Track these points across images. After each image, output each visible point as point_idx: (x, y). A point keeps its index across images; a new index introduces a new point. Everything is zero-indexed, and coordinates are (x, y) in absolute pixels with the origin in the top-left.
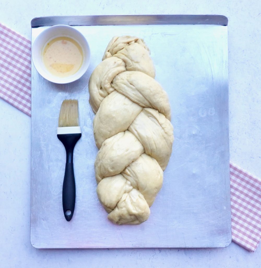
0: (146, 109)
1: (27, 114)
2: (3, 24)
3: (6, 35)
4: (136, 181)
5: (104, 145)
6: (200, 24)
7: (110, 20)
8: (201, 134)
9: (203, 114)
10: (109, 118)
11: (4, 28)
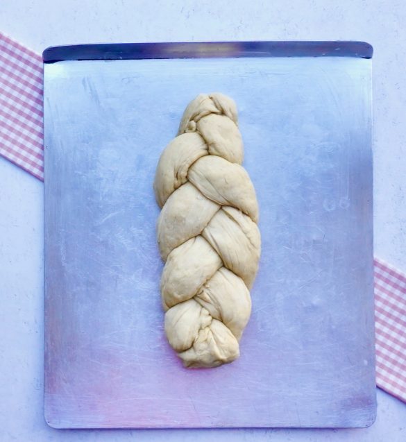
0: (224, 208)
1: (37, 177)
2: (6, 34)
3: (12, 53)
4: (218, 309)
5: (171, 258)
6: (326, 55)
7: (175, 50)
8: (326, 240)
9: (329, 207)
10: (177, 220)
11: (8, 41)
